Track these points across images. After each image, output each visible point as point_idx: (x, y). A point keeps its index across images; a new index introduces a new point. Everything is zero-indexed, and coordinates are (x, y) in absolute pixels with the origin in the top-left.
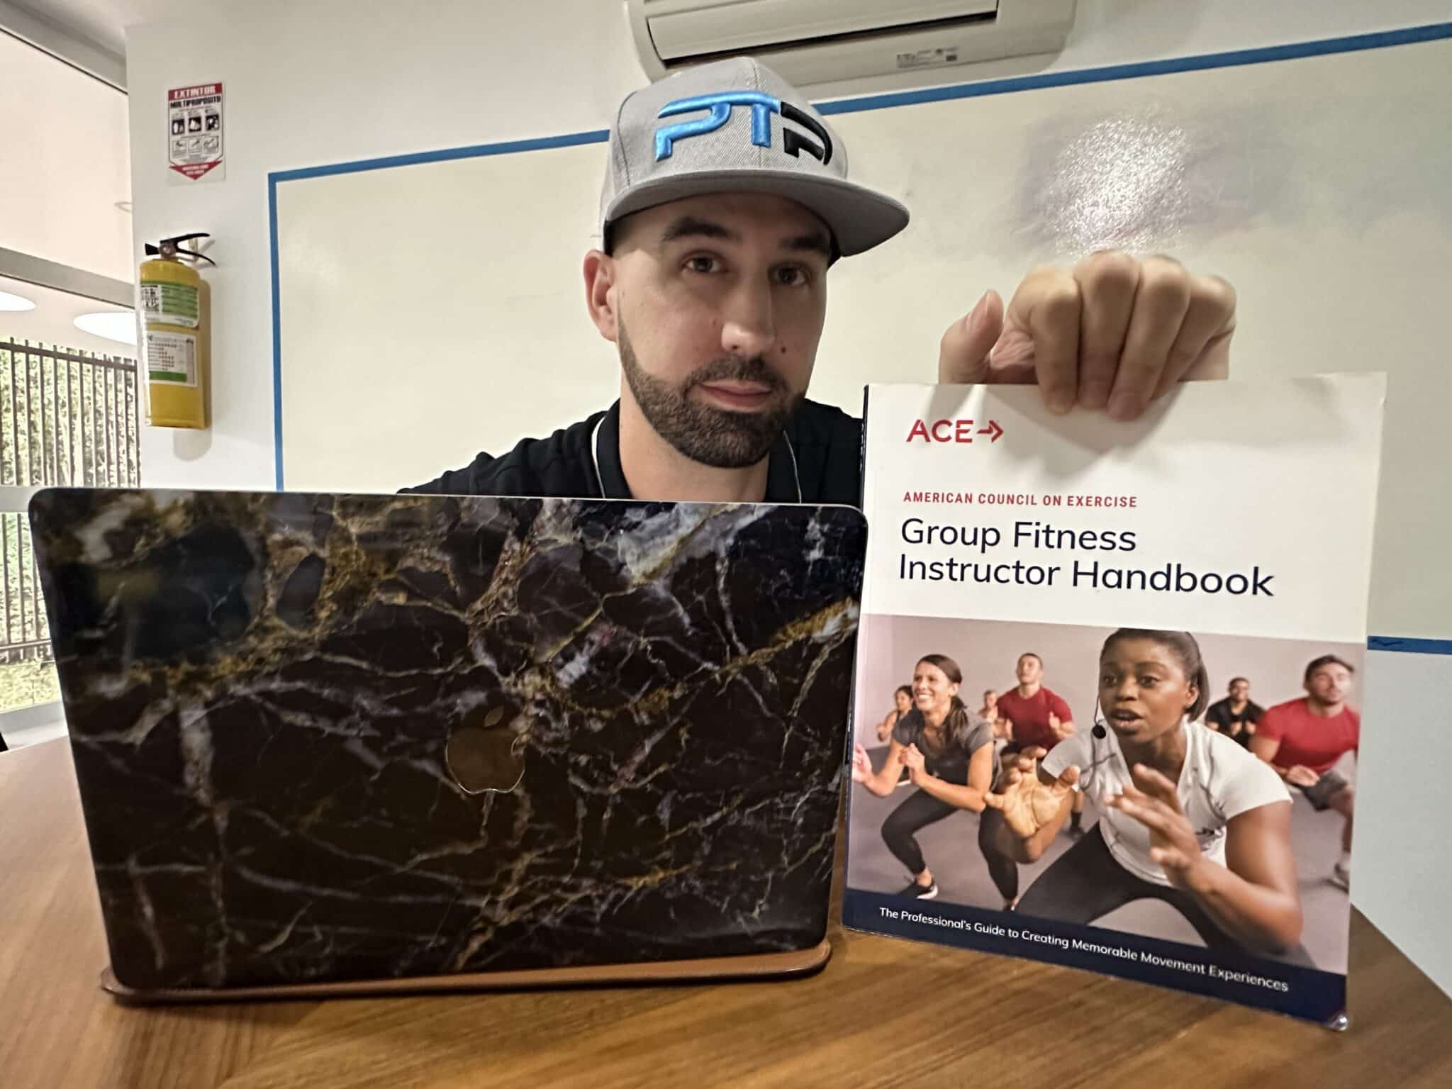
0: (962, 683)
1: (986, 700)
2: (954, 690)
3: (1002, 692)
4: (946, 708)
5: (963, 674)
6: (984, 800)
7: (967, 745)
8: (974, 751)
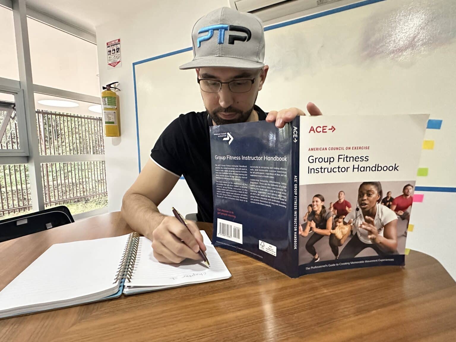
0: (325, 201)
1: (330, 205)
2: (322, 204)
3: (334, 202)
4: (321, 209)
5: (325, 199)
6: (330, 232)
7: (326, 218)
8: (328, 219)
